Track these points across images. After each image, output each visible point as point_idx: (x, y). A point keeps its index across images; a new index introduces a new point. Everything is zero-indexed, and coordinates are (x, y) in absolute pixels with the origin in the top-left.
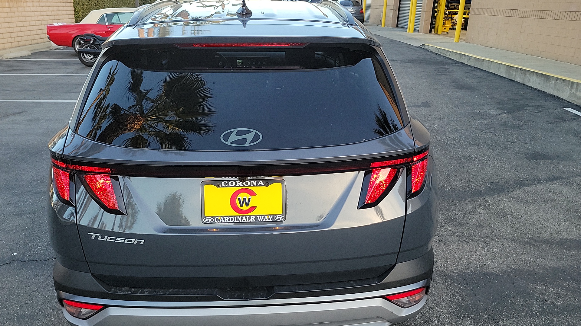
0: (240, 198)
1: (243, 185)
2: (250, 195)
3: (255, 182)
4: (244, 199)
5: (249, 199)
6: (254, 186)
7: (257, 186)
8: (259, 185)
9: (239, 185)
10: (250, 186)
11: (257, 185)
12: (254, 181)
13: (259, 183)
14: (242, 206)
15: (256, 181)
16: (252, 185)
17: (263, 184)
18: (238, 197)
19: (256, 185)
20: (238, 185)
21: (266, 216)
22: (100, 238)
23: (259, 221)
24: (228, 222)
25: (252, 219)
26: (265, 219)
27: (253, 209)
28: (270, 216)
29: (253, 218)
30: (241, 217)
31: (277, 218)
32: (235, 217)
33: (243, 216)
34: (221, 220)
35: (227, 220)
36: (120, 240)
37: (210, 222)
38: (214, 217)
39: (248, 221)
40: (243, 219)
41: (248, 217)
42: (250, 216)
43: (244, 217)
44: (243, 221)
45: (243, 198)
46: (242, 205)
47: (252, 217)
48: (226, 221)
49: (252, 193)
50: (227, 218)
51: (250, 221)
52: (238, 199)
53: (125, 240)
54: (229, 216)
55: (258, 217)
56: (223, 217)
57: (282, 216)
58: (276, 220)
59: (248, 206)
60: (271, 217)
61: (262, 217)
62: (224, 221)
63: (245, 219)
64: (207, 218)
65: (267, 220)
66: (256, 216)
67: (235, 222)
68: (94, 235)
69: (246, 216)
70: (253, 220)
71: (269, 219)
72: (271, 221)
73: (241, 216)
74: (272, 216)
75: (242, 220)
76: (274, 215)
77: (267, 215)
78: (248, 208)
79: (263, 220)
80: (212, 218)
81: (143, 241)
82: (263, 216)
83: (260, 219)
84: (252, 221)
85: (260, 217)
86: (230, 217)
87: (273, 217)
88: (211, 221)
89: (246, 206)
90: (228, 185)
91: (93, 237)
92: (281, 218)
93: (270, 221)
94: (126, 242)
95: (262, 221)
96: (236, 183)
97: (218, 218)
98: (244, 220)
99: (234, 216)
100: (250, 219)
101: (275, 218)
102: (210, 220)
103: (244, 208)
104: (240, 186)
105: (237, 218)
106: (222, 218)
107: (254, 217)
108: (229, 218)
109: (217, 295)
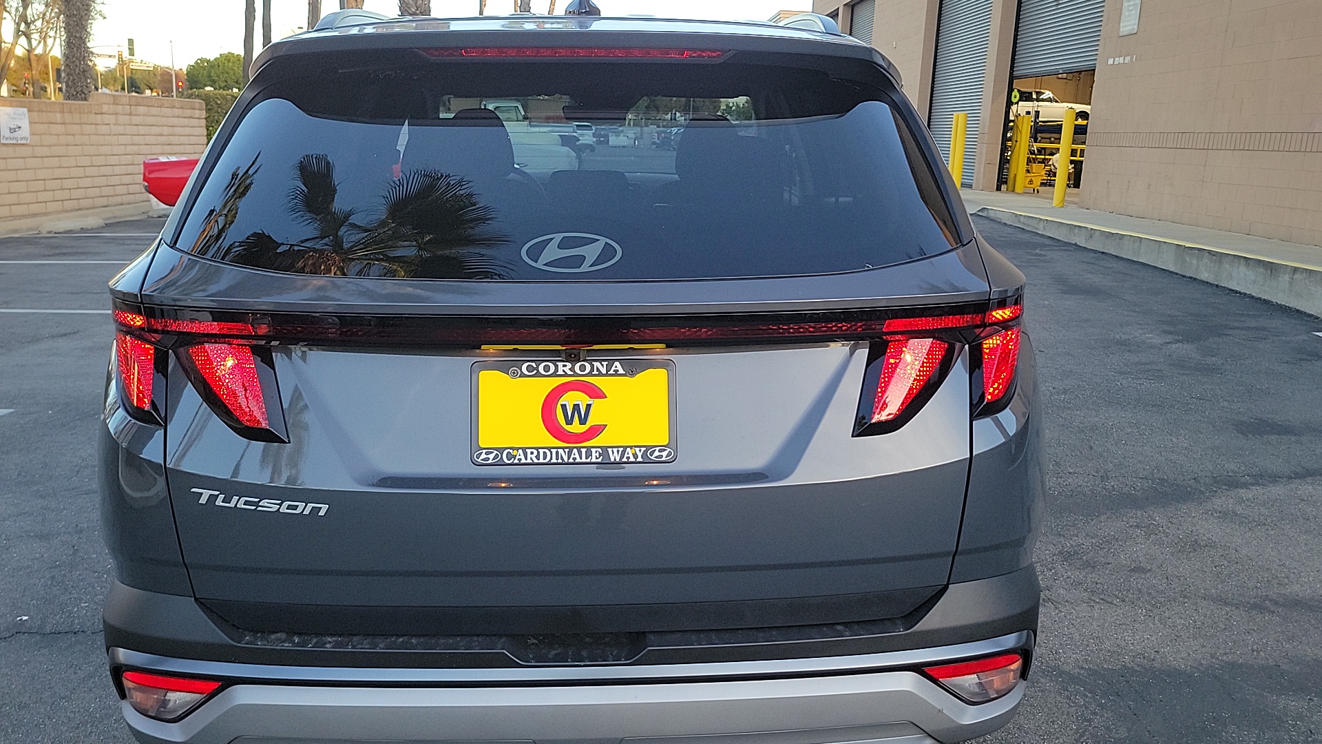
0: (565, 405)
1: (572, 373)
2: (590, 397)
3: (602, 365)
4: (576, 407)
5: (589, 406)
6: (600, 374)
7: (607, 375)
8: (611, 372)
9: (564, 371)
10: (590, 374)
11: (607, 372)
12: (601, 363)
13: (613, 368)
14: (571, 424)
15: (605, 363)
16: (595, 372)
17: (621, 371)
18: (561, 402)
19: (604, 371)
20: (560, 372)
21: (628, 449)
22: (219, 502)
23: (612, 460)
24: (536, 461)
25: (594, 454)
26: (625, 457)
27: (596, 431)
28: (637, 449)
29: (596, 452)
30: (567, 450)
31: (657, 453)
32: (554, 451)
33: (571, 449)
34: (518, 457)
35: (533, 457)
36: (269, 505)
37: (490, 461)
38: (501, 450)
39: (584, 460)
40: (573, 456)
41: (584, 450)
42: (589, 449)
43: (575, 450)
44: (571, 460)
45: (574, 405)
46: (569, 422)
47: (593, 450)
48: (531, 459)
49: (596, 393)
50: (532, 453)
51: (588, 460)
52: (562, 405)
53: (280, 505)
54: (537, 449)
55: (610, 450)
56: (524, 449)
57: (669, 450)
58: (652, 458)
59: (585, 424)
60: (640, 451)
61: (618, 451)
62: (526, 459)
63: (577, 456)
64: (485, 451)
65: (632, 459)
66: (604, 449)
67: (552, 461)
68: (206, 494)
69: (579, 449)
70: (597, 458)
71: (635, 456)
72: (642, 460)
73: (567, 448)
74: (643, 449)
75: (569, 459)
76: (648, 448)
77: (631, 447)
78: (583, 428)
79: (622, 457)
80: (496, 452)
81: (325, 508)
82: (621, 449)
83: (614, 456)
84: (594, 460)
85: (615, 450)
86: (541, 451)
87: (645, 452)
88: (493, 459)
89: (580, 424)
90: (538, 371)
91: (203, 500)
92: (664, 454)
93: (638, 460)
94: (283, 509)
95: (618, 460)
96: (556, 367)
97: (511, 451)
98: (574, 459)
99: (549, 449)
100: (589, 454)
101: (652, 454)
102: (491, 456)
103: (576, 428)
104: (566, 375)
105: (557, 452)
106: (520, 451)
107: (600, 450)
108: (538, 453)
109: (504, 651)
